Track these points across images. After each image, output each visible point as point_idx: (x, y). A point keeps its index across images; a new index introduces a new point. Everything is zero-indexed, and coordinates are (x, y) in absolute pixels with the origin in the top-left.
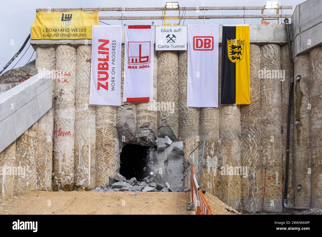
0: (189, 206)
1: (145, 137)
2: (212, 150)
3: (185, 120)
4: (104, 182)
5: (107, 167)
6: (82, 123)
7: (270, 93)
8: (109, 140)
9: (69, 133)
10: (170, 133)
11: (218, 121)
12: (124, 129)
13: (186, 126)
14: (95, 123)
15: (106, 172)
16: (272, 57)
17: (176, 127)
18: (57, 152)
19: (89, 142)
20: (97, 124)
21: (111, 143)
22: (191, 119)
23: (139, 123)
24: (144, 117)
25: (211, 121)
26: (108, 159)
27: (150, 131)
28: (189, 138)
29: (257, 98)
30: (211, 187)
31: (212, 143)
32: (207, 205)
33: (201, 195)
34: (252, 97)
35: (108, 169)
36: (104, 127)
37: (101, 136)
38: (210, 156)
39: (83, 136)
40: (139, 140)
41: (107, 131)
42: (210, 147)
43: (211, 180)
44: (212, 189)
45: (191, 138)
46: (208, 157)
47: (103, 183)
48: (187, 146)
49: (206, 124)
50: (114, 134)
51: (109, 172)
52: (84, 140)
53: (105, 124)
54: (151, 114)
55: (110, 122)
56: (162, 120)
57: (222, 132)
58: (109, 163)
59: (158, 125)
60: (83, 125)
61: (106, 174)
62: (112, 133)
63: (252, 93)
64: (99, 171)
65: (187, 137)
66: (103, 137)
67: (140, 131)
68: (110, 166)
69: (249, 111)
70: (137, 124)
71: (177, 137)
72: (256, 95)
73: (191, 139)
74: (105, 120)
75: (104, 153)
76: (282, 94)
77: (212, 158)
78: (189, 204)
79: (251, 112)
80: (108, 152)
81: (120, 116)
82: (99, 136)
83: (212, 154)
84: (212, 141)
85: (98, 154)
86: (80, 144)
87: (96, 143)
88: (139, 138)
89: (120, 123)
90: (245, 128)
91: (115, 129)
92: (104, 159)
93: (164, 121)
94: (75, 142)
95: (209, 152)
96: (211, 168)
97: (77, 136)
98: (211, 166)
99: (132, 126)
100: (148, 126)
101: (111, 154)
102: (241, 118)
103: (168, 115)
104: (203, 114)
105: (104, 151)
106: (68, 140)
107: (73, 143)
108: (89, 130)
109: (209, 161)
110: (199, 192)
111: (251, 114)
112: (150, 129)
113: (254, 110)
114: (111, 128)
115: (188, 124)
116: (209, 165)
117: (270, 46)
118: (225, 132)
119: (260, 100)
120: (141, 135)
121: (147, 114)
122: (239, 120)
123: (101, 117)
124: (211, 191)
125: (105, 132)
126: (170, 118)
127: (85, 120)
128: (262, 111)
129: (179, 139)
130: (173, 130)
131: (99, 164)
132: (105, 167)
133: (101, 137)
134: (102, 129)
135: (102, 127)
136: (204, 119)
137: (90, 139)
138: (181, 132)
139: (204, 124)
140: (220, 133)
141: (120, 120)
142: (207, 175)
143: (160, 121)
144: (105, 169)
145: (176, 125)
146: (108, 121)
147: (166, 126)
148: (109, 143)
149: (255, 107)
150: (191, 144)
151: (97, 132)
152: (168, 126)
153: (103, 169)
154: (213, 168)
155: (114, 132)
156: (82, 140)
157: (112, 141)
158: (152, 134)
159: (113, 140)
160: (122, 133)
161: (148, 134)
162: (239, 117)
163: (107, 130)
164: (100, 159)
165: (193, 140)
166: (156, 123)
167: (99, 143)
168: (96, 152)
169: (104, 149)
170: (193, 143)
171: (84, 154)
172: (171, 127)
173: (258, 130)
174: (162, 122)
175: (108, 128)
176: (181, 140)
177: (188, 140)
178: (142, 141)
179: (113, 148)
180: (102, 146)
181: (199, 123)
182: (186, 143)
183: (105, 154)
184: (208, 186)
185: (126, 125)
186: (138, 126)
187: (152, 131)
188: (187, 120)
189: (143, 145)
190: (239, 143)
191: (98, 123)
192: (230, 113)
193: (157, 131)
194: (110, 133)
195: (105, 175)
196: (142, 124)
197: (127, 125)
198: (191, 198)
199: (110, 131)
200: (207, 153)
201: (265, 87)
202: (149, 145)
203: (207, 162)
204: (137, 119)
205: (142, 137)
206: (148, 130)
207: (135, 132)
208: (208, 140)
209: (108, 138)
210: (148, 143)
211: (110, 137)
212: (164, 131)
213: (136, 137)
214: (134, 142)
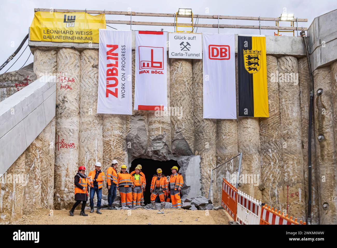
1: (159, 150)
2: (232, 166)
3: (202, 132)
6: (88, 134)
7: (289, 106)
8: (118, 153)
9: (73, 145)
10: (185, 146)
11: (236, 135)
12: (135, 141)
13: (203, 139)
14: (102, 134)
16: (291, 70)
17: (191, 141)
18: (59, 166)
19: (95, 155)
20: (104, 136)
21: (121, 157)
22: (208, 131)
23: (151, 135)
24: (158, 129)
25: (229, 134)
27: (164, 144)
28: (207, 152)
29: (276, 112)
34: (272, 110)
36: (113, 139)
37: (110, 148)
38: (230, 171)
39: (90, 148)
40: (150, 154)
41: (116, 144)
42: (229, 162)
45: (208, 152)
46: (228, 173)
48: (204, 161)
49: (224, 137)
50: (123, 147)
52: (90, 153)
53: (114, 135)
54: (165, 126)
55: (119, 133)
56: (177, 132)
57: (241, 147)
59: (172, 138)
60: (89, 136)
62: (122, 146)
63: (271, 106)
65: (204, 151)
66: (112, 150)
69: (269, 125)
70: (149, 136)
71: (193, 151)
72: (275, 108)
74: (114, 131)
76: (301, 108)
77: (231, 174)
79: (270, 125)
81: (130, 127)
82: (107, 148)
83: (232, 170)
84: (231, 155)
86: (85, 157)
87: (103, 157)
88: (151, 151)
89: (130, 135)
90: (265, 142)
91: (124, 141)
93: (178, 134)
94: (79, 155)
95: (229, 167)
97: (82, 149)
99: (144, 139)
100: (162, 138)
102: (260, 132)
103: (184, 128)
104: (220, 127)
106: (72, 152)
107: (77, 156)
108: (96, 141)
111: (271, 128)
112: (163, 142)
113: (274, 124)
114: (120, 140)
115: (205, 137)
117: (288, 58)
118: (244, 146)
119: (279, 113)
120: (154, 148)
121: (161, 126)
122: (259, 134)
123: (110, 128)
125: (114, 144)
126: (185, 131)
127: (92, 130)
128: (281, 125)
129: (194, 153)
130: (189, 143)
133: (110, 150)
134: (111, 141)
135: (111, 139)
136: (222, 132)
137: (96, 152)
138: (197, 145)
139: (222, 137)
140: (238, 147)
141: (130, 132)
143: (175, 134)
145: (192, 138)
146: (117, 132)
147: (182, 139)
148: (118, 156)
149: (275, 120)
150: (208, 159)
151: (104, 144)
152: (184, 139)
155: (124, 144)
156: (88, 153)
157: (121, 154)
158: (166, 147)
159: (123, 154)
161: (162, 147)
162: (257, 131)
163: (116, 142)
165: (211, 155)
166: (170, 136)
167: (107, 156)
168: (103, 166)
170: (211, 158)
171: (91, 169)
172: (187, 141)
173: (279, 145)
174: (177, 135)
175: (117, 140)
176: (198, 154)
177: (206, 154)
178: (155, 155)
179: (122, 162)
180: (111, 160)
181: (216, 137)
182: (203, 157)
185: (137, 137)
186: (150, 138)
187: (166, 145)
188: (204, 133)
189: (155, 159)
190: (259, 159)
191: (105, 134)
192: (249, 126)
193: (171, 144)
194: (119, 146)
196: (155, 136)
197: (139, 137)
199: (119, 144)
201: (284, 100)
202: (161, 159)
203: (227, 178)
204: (149, 131)
205: (154, 151)
206: (162, 143)
207: (147, 145)
208: (227, 155)
209: (117, 151)
210: (161, 157)
211: (119, 150)
212: (178, 144)
213: (148, 151)
214: (145, 156)
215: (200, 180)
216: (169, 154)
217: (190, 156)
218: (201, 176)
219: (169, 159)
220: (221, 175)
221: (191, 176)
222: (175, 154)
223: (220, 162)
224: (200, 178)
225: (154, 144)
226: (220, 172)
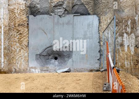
0: (105, 87)
2: (129, 28)
4: (18, 63)
5: (20, 48)
8: (22, 20)
13: (101, 4)
14: (7, 3)
15: (20, 54)
17: (90, 5)
20: (10, 4)
21: (25, 23)
23: (52, 2)
26: (22, 40)
27: (64, 9)
28: (105, 15)
30: (129, 66)
31: (128, 20)
32: (121, 85)
33: (116, 74)
35: (22, 51)
37: (14, 16)
38: (127, 33)
41: (20, 11)
42: (126, 25)
43: (129, 58)
44: (130, 69)
46: (125, 35)
47: (16, 65)
48: (102, 24)
51: (23, 53)
53: (18, 4)
55: (23, 1)
58: (22, 44)
59: (72, 3)
61: (20, 56)
62: (25, 13)
64: (13, 52)
65: (102, 15)
66: (16, 17)
67: (54, 10)
68: (23, 47)
70: (50, 3)
73: (106, 16)
75: (17, 34)
77: (129, 36)
78: (105, 85)
80: (22, 32)
82: (12, 16)
83: (129, 32)
84: (128, 18)
85: (12, 35)
87: (9, 24)
89: (33, 2)
91: (28, 9)
92: (17, 40)
95: (126, 29)
96: (128, 46)
98: (128, 44)
99: (46, 5)
100: (62, 5)
101: (24, 34)
105: (17, 31)
108: (2, 10)
109: (126, 39)
110: (113, 72)
114: (24, 8)
116: (126, 43)
124: (129, 70)
125: (18, 12)
130: (87, 8)
131: (12, 45)
132: (19, 48)
133: (14, 17)
134: (15, 9)
137: (2, 20)
138: (96, 10)
140: (136, 9)
142: (124, 54)
144: (18, 50)
145: (91, 2)
148: (22, 23)
150: (106, 22)
151: (9, 12)
152: (82, 4)
153: (16, 50)
154: (130, 46)
155: (27, 11)
157: (25, 21)
160: (35, 13)
161: (62, 13)
164: (13, 40)
165: (109, 18)
167: (12, 24)
168: (9, 33)
169: (17, 30)
172: (85, 5)
175: (21, 8)
177: (104, 18)
179: (26, 28)
180: (16, 27)
182: (101, 21)
183: (19, 35)
184: (126, 65)
186: (51, 5)
187: (66, 10)
193: (71, 9)
194: (23, 13)
195: (18, 57)
196: (56, 2)
198: (107, 78)
199: (24, 12)
200: (124, 30)
203: (124, 40)
206: (62, 9)
207: (49, 11)
208: (124, 17)
209: (21, 18)
211: (23, 17)
212: (78, 9)
215: (99, 42)
218: (100, 39)
220: (119, 37)
221: (90, 39)
223: (118, 25)
224: (98, 41)
225: (55, 10)
226: (118, 34)
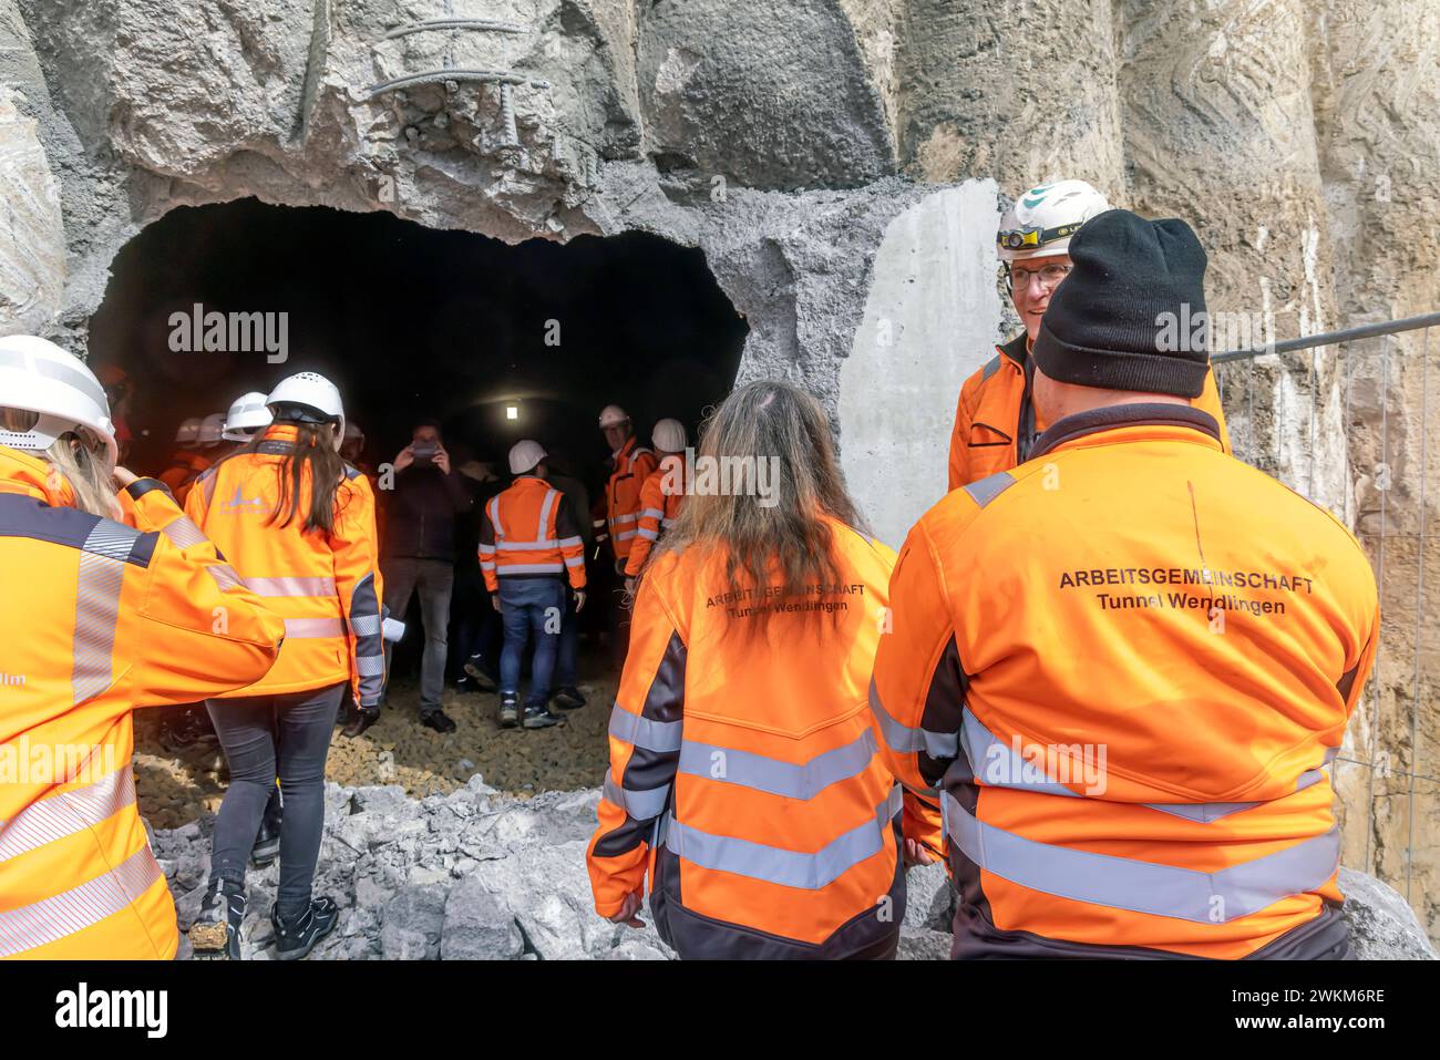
1: (477, 87)
2: (1312, 317)
10: (814, 66)
31: (1300, 225)
42: (1291, 278)
46: (1287, 396)
65: (1037, 138)
71: (895, 135)
73: (1082, 156)
83: (1318, 363)
88: (376, 102)
95: (1289, 333)
118: (1393, 118)
120: (409, 56)
129: (910, 155)
158: (574, 50)
176: (965, 169)
178: (424, 161)
189: (431, 220)
193: (630, 17)
202: (516, 212)
205: (410, 94)
208: (1264, 191)
210: (509, 182)
213: (331, 92)
214: (303, 166)
216: (606, 155)
217: (859, 196)
219: (610, 221)
222: (685, 164)
